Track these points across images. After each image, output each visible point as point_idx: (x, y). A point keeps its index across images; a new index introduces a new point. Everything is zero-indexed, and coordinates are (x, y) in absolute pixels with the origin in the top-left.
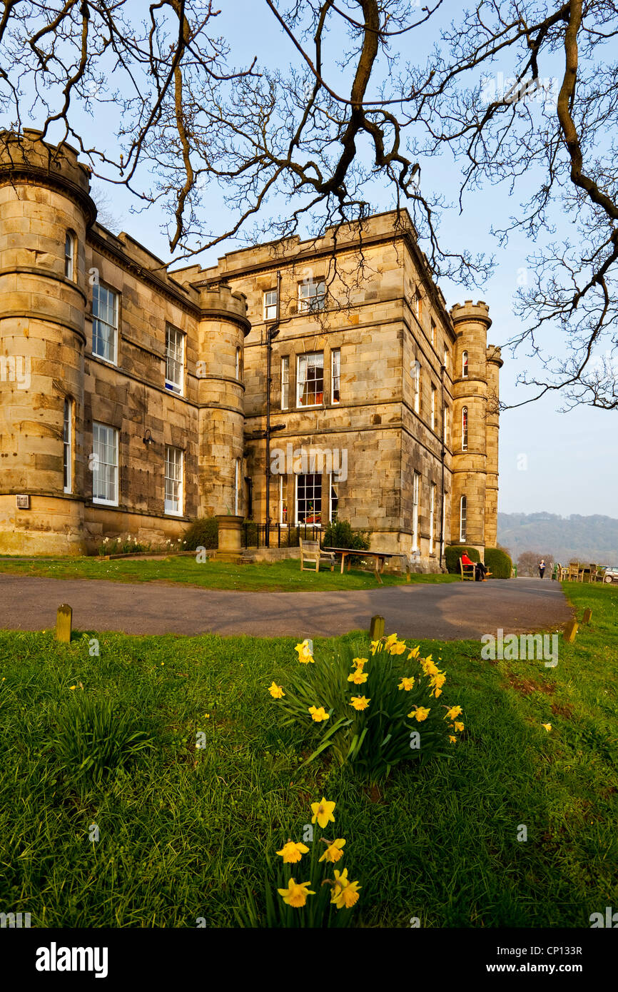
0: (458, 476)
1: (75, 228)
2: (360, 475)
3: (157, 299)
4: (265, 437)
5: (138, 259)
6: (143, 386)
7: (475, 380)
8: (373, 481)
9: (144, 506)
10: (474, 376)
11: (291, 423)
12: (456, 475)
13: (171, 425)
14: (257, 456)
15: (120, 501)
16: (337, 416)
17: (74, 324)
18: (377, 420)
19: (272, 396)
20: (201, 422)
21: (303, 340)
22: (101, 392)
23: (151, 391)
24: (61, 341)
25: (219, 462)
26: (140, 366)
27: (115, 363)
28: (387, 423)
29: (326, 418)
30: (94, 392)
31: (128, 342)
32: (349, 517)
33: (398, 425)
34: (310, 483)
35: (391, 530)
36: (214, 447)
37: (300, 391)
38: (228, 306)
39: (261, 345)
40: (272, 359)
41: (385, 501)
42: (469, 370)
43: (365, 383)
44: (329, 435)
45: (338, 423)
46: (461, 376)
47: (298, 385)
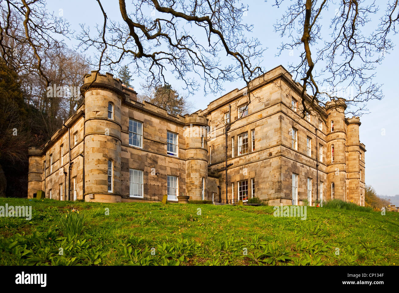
0: (330, 175)
1: (113, 101)
2: (264, 178)
3: (162, 123)
4: (225, 169)
5: (151, 109)
6: (155, 154)
7: (337, 132)
8: (269, 179)
9: (156, 198)
10: (337, 131)
11: (235, 162)
12: (329, 174)
13: (170, 168)
14: (222, 177)
15: (144, 196)
16: (254, 156)
17: (112, 134)
18: (271, 154)
19: (228, 153)
20: (187, 166)
21: (240, 129)
22: (133, 158)
23: (159, 156)
24: (106, 140)
25: (194, 180)
26: (155, 147)
27: (142, 148)
28: (275, 155)
29: (249, 157)
30: (130, 158)
31: (147, 139)
32: (259, 195)
33: (280, 155)
34: (244, 184)
35: (277, 198)
36: (191, 174)
37: (239, 149)
38: (197, 120)
39: (224, 134)
40: (228, 139)
41: (274, 187)
42: (334, 128)
43: (265, 141)
44: (250, 164)
45: (254, 159)
46: (330, 132)
47: (238, 147)
